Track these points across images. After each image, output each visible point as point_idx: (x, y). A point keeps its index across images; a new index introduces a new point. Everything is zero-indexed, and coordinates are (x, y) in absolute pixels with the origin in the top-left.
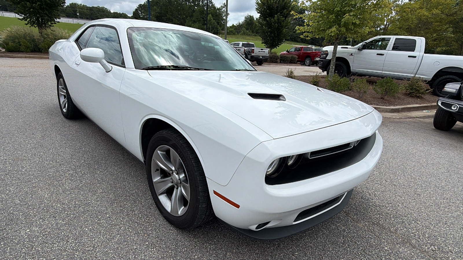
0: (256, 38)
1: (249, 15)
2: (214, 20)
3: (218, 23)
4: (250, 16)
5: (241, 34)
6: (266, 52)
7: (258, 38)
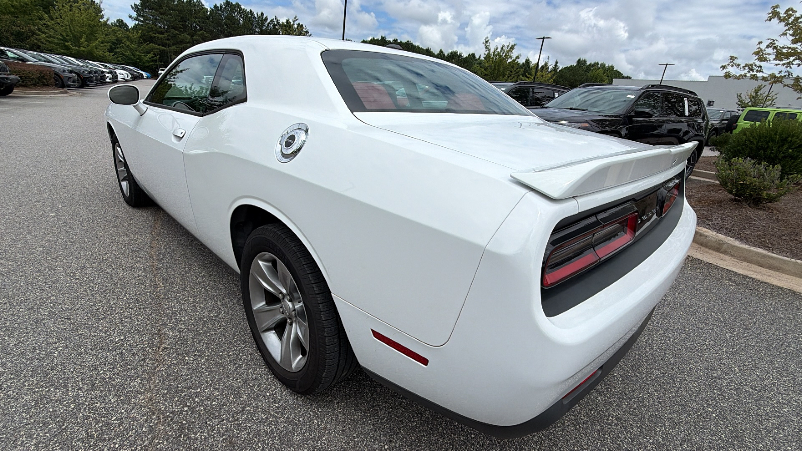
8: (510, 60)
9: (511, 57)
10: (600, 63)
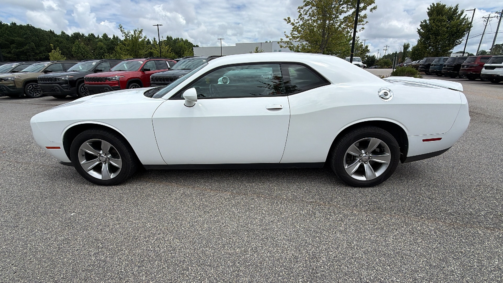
8: (140, 40)
9: (140, 37)
10: (180, 38)
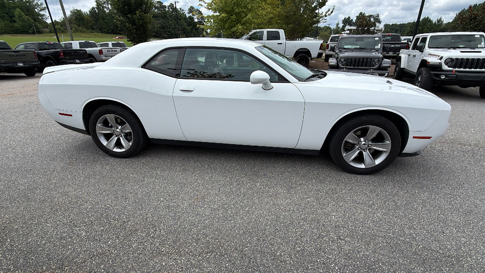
0: (94, 35)
1: (75, 9)
2: (26, 15)
3: (34, 19)
4: (78, 11)
5: (73, 32)
6: (118, 51)
7: (96, 35)
